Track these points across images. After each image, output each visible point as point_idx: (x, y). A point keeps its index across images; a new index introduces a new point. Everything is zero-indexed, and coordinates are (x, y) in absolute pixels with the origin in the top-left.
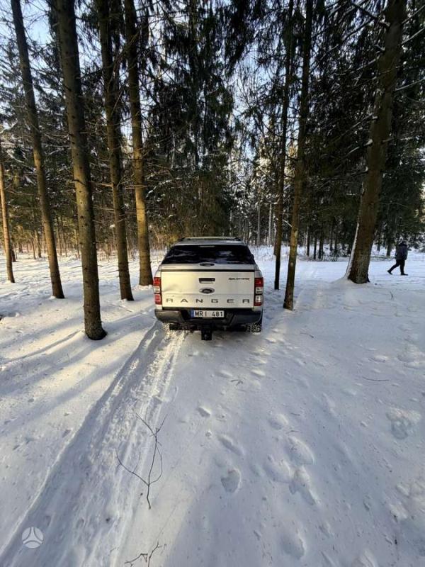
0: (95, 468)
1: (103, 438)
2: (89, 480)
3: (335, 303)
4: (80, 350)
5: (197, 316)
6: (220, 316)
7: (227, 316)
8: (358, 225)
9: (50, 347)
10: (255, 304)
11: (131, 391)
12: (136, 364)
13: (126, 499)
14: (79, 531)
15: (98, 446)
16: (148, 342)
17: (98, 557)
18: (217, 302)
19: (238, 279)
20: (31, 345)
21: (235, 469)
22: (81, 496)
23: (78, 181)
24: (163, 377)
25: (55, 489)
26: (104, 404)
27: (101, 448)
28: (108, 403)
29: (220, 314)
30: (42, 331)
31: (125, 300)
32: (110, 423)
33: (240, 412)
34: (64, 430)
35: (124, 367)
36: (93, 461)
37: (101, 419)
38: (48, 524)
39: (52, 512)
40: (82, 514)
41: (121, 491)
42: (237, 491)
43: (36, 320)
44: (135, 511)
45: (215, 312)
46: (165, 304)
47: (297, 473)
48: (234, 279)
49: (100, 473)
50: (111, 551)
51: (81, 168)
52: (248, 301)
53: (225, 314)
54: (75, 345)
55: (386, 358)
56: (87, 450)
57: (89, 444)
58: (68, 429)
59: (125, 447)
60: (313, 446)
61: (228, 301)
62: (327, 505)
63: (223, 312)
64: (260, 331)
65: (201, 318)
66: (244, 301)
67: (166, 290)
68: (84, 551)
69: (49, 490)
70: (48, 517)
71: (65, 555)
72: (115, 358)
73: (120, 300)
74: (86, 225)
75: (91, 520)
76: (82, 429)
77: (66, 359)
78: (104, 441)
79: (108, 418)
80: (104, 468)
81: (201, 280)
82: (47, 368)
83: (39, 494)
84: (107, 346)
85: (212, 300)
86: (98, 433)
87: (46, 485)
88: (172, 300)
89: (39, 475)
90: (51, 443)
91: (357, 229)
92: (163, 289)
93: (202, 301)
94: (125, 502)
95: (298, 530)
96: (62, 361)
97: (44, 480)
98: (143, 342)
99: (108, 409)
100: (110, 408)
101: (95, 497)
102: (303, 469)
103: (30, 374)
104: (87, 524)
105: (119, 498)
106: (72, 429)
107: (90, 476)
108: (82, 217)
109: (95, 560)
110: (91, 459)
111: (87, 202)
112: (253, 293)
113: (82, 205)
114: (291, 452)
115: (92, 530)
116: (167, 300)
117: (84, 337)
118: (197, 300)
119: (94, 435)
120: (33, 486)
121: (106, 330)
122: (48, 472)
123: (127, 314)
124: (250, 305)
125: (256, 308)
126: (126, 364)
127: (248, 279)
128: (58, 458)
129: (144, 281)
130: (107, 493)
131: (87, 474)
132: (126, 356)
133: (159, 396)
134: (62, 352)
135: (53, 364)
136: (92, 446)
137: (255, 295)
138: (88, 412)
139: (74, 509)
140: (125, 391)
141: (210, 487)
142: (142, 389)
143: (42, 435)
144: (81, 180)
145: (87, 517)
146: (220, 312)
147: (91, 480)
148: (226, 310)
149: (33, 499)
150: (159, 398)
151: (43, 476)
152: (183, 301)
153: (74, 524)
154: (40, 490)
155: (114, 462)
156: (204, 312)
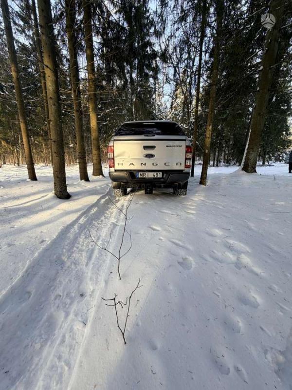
0: (68, 264)
1: (73, 247)
2: (64, 271)
3: (235, 182)
4: (50, 204)
5: (141, 177)
6: (159, 177)
7: (164, 177)
8: (250, 131)
9: (27, 202)
10: (186, 166)
11: (94, 222)
12: (95, 210)
13: (97, 278)
14: (57, 302)
15: (70, 251)
16: (103, 200)
17: (76, 315)
18: (157, 165)
19: (173, 146)
20: (13, 202)
21: (187, 257)
22: (58, 281)
23: (47, 67)
24: (118, 214)
25: (35, 275)
26: (73, 227)
27: (73, 253)
28: (75, 227)
29: (159, 175)
30: (20, 196)
31: (83, 180)
32: (79, 239)
33: (183, 229)
34: (41, 240)
35: (86, 210)
36: (66, 260)
37: (71, 235)
38: (29, 298)
39: (32, 288)
40: (59, 291)
41: (93, 274)
42: (192, 269)
43: (16, 191)
44: (106, 282)
45: (155, 173)
46: (117, 167)
47: (238, 259)
48: (170, 146)
49: (73, 267)
50: (88, 310)
51: (49, 56)
52: (181, 164)
53: (163, 175)
54: (48, 201)
55: (283, 203)
56: (60, 252)
57: (62, 249)
58: (45, 239)
59: (92, 251)
60: (247, 243)
61: (165, 164)
62: (271, 275)
63: (161, 173)
64: (185, 195)
65: (144, 178)
66: (177, 164)
67: (118, 156)
68: (63, 314)
69: (30, 274)
70: (29, 293)
71: (45, 318)
72: (79, 207)
73: (79, 181)
74: (54, 105)
75: (67, 294)
76: (55, 240)
77: (40, 208)
78: (75, 248)
79: (77, 235)
80: (76, 263)
81: (145, 147)
82: (25, 212)
83: (20, 276)
84: (72, 201)
85: (153, 164)
86: (69, 243)
87: (26, 271)
88: (122, 164)
89: (20, 264)
90: (30, 247)
91: (250, 134)
92: (115, 156)
93: (145, 165)
94: (96, 280)
95: (251, 290)
96: (37, 209)
97: (24, 267)
98: (99, 200)
99: (76, 229)
100: (78, 229)
101: (70, 281)
102: (243, 256)
103: (11, 216)
104: (65, 297)
105: (91, 279)
106: (47, 239)
107: (65, 268)
108: (51, 98)
109: (74, 317)
110: (65, 258)
111: (54, 85)
112: (184, 157)
113: (51, 88)
114: (230, 248)
115: (68, 301)
116: (119, 164)
117: (54, 197)
118: (141, 164)
119: (66, 243)
120: (15, 271)
121: (70, 194)
122: (28, 263)
123: (85, 188)
124: (182, 167)
125: (186, 170)
126: (88, 209)
127: (181, 146)
128: (36, 254)
129: (96, 172)
130: (80, 278)
131: (62, 268)
132: (87, 206)
133: (116, 222)
134: (37, 205)
135: (31, 210)
136: (65, 250)
137: (186, 159)
138: (60, 230)
139: (52, 289)
140: (89, 222)
141: (170, 266)
142: (102, 221)
143: (22, 243)
144: (49, 66)
145: (63, 293)
146: (158, 173)
147: (66, 270)
148: (163, 172)
149: (15, 278)
150: (117, 224)
151: (23, 265)
152: (130, 164)
153: (53, 297)
154: (21, 274)
155: (84, 260)
156: (147, 173)
